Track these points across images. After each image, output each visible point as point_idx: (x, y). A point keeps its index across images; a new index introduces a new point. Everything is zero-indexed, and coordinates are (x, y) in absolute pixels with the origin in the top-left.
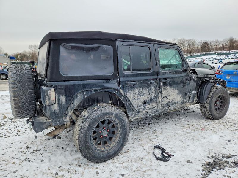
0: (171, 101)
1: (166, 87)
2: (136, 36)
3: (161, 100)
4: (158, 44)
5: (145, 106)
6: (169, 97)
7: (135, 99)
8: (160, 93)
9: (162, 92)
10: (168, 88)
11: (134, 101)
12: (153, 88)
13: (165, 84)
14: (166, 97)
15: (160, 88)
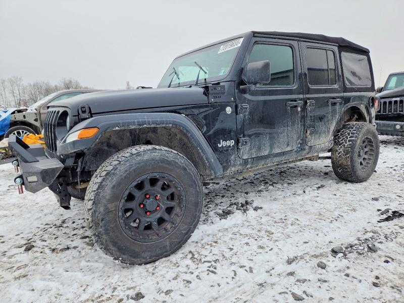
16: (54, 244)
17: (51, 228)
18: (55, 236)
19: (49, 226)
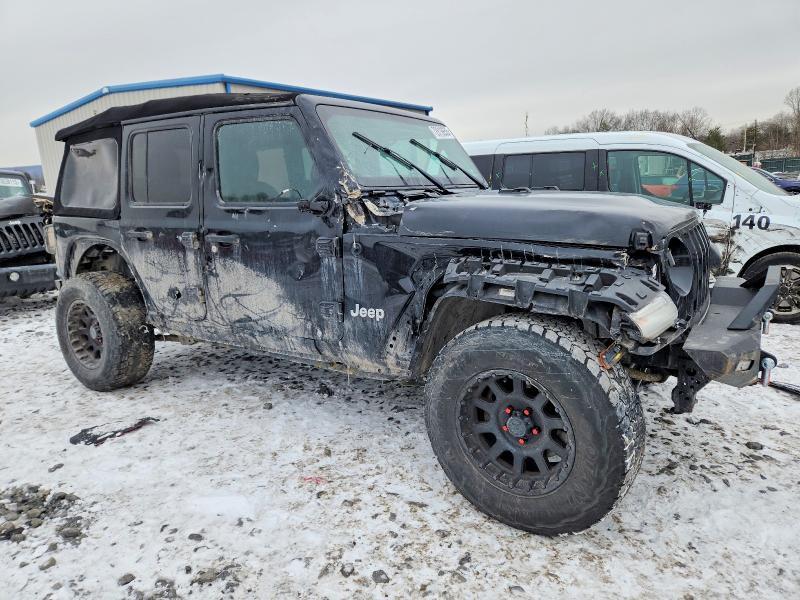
0: (256, 317)
1: (229, 262)
2: (183, 98)
3: (217, 301)
4: (214, 113)
5: (175, 305)
6: (245, 300)
7: (151, 279)
8: (212, 278)
9: (217, 275)
10: (240, 266)
11: (149, 282)
12: (191, 257)
13: (226, 250)
14: (235, 296)
15: (209, 259)
16: (714, 438)
17: (702, 467)
18: (706, 448)
19: (704, 472)
